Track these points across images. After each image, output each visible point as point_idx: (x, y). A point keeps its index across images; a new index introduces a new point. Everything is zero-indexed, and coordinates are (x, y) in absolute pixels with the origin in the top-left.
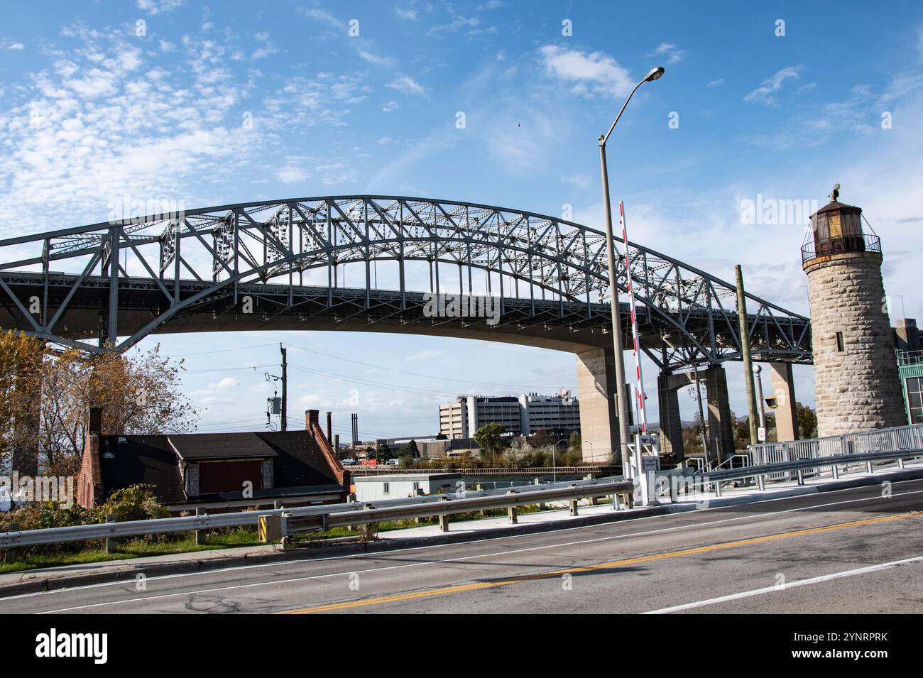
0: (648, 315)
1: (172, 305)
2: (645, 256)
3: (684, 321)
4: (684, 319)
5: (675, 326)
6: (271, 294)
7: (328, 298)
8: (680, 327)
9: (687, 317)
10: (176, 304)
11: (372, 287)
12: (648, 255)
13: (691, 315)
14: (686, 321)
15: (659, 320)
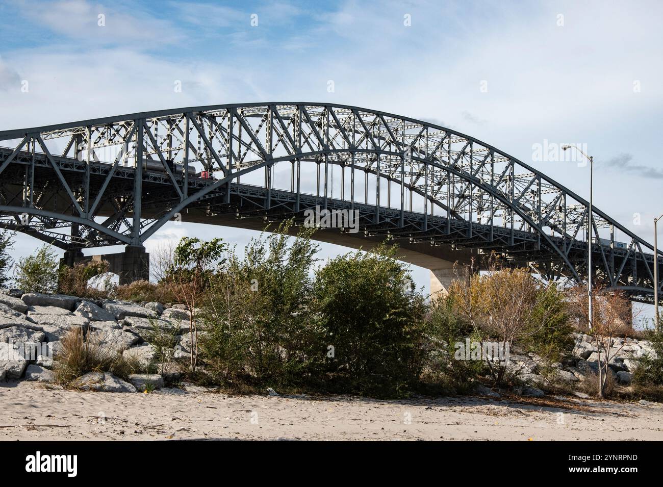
0: (538, 241)
1: (182, 200)
2: (540, 181)
3: (567, 251)
4: (567, 248)
5: (559, 254)
6: (254, 196)
7: (295, 203)
8: (563, 256)
9: (570, 247)
10: (184, 200)
11: (329, 196)
12: (543, 181)
13: (573, 245)
14: (568, 251)
15: (546, 247)
